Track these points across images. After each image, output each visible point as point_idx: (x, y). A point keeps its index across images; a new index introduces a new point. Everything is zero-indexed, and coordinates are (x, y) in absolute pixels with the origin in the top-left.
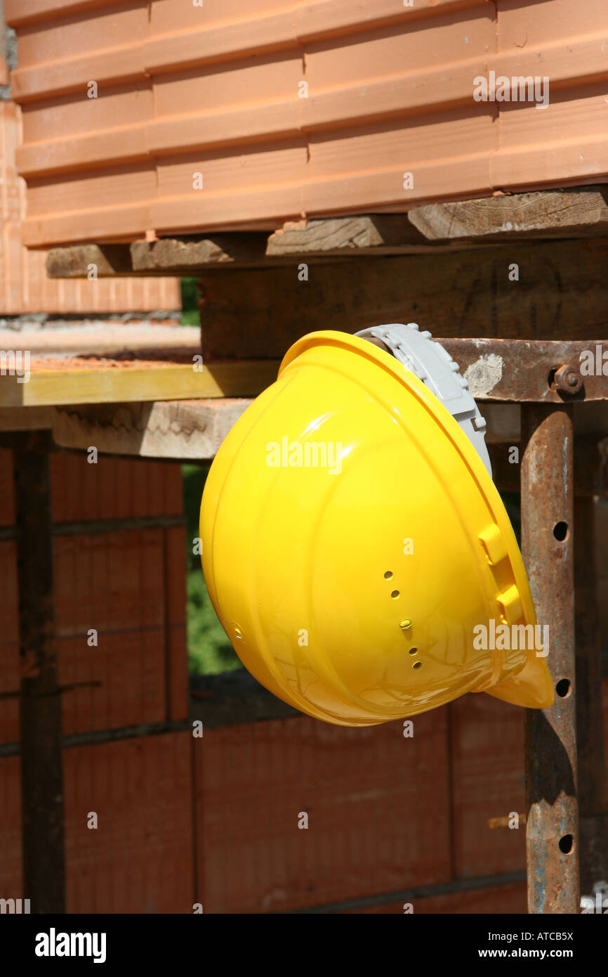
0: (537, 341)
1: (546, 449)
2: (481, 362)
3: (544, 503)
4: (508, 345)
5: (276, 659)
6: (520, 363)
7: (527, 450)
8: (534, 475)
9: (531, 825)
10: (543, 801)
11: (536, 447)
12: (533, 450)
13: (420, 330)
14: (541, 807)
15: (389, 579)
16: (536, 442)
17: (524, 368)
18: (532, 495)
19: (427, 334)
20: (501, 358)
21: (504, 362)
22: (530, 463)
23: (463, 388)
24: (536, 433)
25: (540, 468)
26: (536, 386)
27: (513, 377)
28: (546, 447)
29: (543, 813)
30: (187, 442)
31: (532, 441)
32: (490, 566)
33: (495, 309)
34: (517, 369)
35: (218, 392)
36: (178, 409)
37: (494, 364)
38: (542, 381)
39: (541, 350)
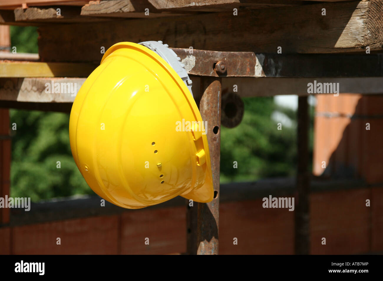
0: (209, 51)
1: (211, 96)
2: (187, 58)
3: (210, 118)
4: (198, 52)
5: (103, 180)
6: (202, 59)
7: (203, 96)
8: (206, 107)
9: (200, 250)
10: (205, 241)
11: (207, 95)
12: (205, 96)
13: (164, 43)
14: (204, 244)
15: (154, 145)
16: (207, 93)
17: (204, 61)
18: (205, 115)
19: (166, 45)
20: (195, 57)
21: (196, 59)
22: (204, 102)
23: (183, 68)
24: (207, 89)
25: (208, 104)
26: (208, 69)
27: (200, 65)
28: (211, 95)
29: (205, 246)
30: (40, 94)
31: (205, 93)
32: (194, 141)
33: (176, 42)
34: (201, 62)
35: (51, 75)
36: (36, 81)
37: (192, 60)
38: (211, 67)
39: (211, 54)
